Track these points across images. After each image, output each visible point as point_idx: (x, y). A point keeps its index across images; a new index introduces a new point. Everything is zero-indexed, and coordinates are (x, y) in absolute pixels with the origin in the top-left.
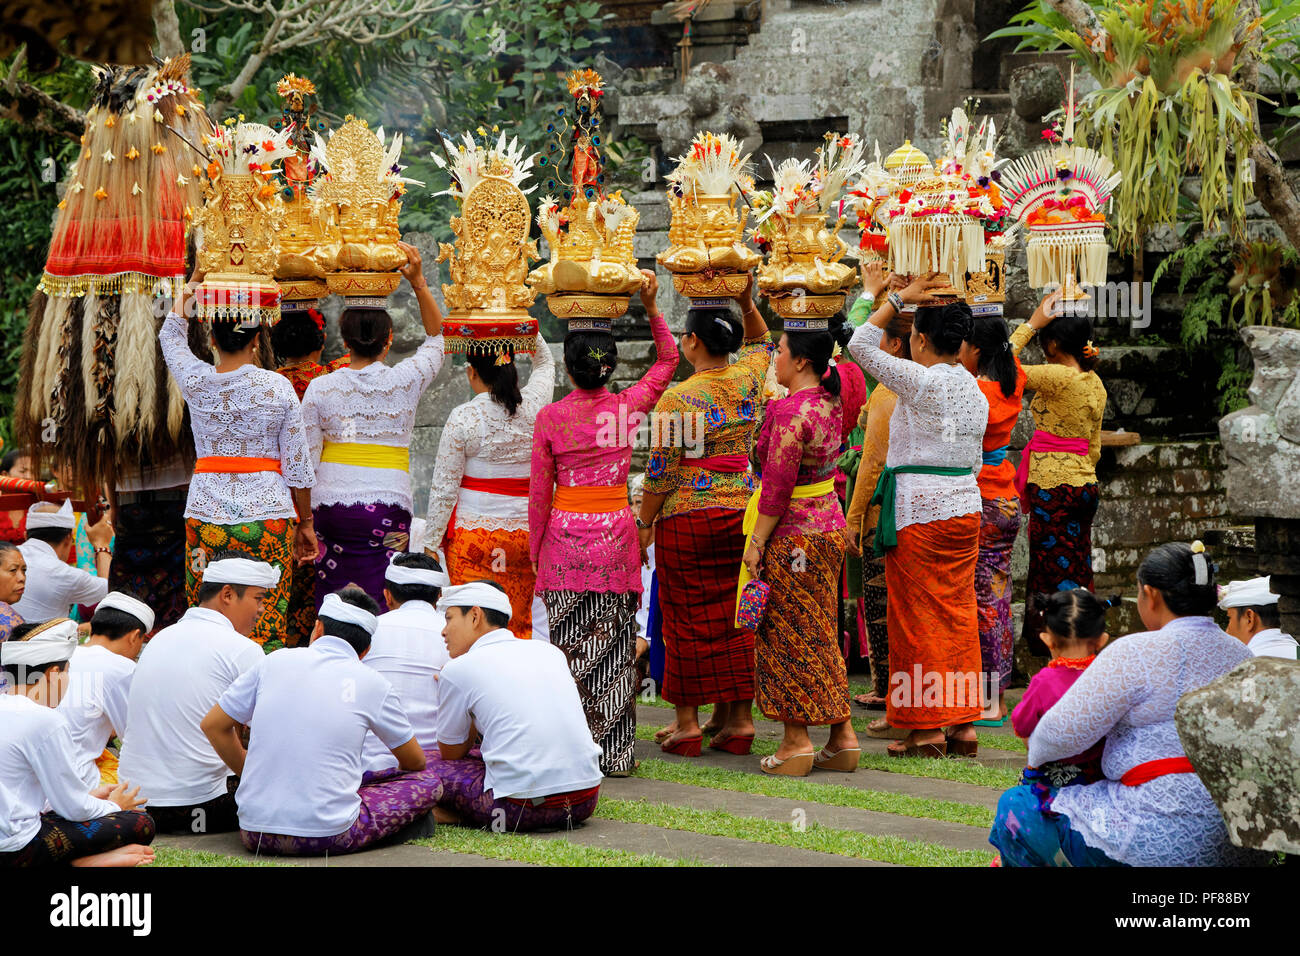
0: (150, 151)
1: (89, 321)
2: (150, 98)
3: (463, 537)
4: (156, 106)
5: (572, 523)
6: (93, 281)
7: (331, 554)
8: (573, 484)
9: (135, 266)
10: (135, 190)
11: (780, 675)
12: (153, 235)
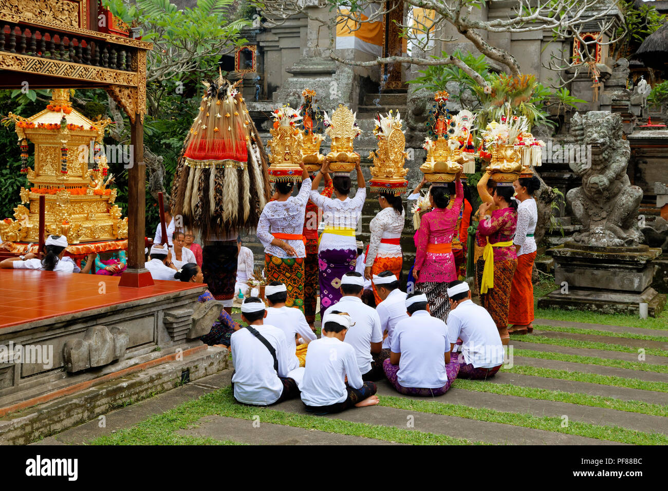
0: (233, 114)
1: (212, 177)
2: (232, 95)
3: (381, 260)
4: (235, 98)
5: (436, 257)
6: (214, 162)
7: (329, 267)
8: (436, 243)
9: (231, 157)
10: (229, 129)
11: (498, 311)
12: (237, 145)
